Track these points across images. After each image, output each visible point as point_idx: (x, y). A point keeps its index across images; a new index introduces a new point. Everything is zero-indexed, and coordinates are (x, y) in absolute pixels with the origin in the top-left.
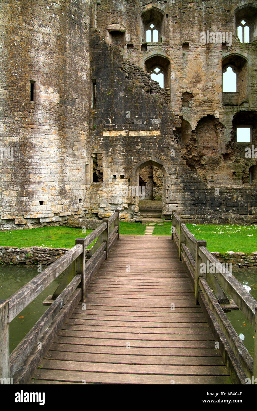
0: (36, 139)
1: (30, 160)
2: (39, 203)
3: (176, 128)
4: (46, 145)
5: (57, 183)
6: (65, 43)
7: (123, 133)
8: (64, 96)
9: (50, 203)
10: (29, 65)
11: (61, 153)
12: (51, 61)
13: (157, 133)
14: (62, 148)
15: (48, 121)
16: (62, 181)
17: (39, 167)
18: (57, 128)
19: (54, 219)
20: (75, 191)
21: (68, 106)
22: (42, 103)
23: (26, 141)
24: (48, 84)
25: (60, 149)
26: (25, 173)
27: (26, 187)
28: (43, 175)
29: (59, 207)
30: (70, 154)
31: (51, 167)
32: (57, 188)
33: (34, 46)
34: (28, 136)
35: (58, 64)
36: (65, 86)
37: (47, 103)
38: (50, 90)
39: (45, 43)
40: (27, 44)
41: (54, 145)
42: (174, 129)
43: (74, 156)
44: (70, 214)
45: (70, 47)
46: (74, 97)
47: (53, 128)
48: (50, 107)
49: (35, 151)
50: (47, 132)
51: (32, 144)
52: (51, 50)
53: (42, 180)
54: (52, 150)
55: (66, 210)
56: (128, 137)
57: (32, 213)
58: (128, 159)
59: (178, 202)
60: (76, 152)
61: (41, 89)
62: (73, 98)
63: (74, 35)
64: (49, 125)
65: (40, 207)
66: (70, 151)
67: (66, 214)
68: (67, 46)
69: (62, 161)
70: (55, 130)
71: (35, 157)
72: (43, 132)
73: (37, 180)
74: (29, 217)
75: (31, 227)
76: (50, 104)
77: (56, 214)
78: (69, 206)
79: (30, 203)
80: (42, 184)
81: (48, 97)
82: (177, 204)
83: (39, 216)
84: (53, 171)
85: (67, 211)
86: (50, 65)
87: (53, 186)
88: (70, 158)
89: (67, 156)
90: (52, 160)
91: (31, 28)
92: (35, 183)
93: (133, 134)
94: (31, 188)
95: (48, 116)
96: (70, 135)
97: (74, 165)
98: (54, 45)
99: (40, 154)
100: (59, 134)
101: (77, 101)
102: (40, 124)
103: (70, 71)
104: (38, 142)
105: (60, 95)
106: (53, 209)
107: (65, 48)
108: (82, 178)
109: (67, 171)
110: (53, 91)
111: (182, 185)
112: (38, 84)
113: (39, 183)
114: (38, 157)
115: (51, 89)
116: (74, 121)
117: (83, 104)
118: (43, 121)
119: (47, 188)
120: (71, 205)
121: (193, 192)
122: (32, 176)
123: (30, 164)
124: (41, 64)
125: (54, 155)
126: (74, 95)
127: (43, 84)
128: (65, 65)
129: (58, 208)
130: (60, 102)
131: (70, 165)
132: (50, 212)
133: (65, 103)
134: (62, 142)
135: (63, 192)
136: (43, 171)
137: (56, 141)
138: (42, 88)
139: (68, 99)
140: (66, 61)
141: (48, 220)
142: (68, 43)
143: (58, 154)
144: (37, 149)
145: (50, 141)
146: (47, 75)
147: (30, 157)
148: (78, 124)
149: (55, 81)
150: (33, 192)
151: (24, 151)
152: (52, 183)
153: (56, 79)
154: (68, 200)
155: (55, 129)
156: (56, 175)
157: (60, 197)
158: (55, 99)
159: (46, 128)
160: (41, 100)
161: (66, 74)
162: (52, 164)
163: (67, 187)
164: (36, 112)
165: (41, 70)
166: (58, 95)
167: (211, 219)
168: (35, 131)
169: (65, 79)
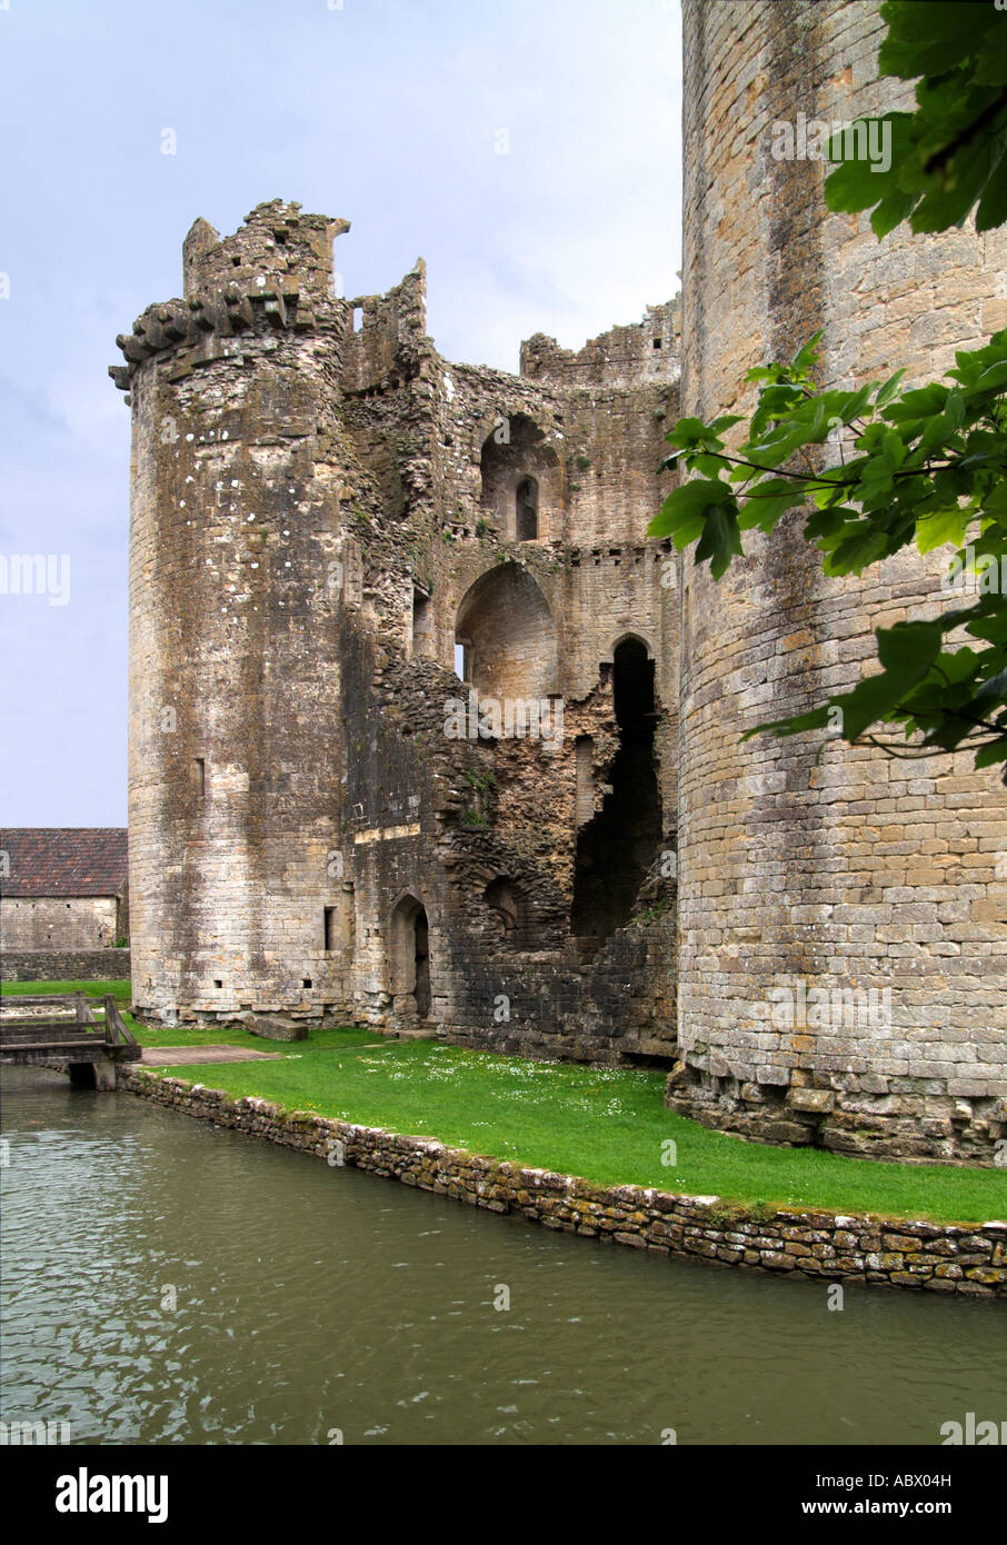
0: (208, 866)
1: (198, 906)
2: (213, 984)
3: (441, 812)
4: (222, 875)
5: (245, 947)
6: (261, 666)
7: (376, 835)
8: (259, 774)
9: (232, 986)
10: (194, 731)
11: (253, 888)
12: (231, 712)
13: (416, 830)
14: (256, 878)
15: (226, 829)
16: (257, 942)
17: (212, 918)
18: (245, 842)
19: (240, 1016)
20: (288, 963)
21: (269, 794)
22: (215, 796)
23: (191, 872)
24: (224, 759)
25: (252, 882)
26: (191, 930)
27: (193, 953)
28: (219, 932)
29: (247, 992)
30: (276, 889)
31: (234, 917)
32: (247, 957)
33: (201, 693)
34: (194, 862)
35: (244, 714)
36: (261, 754)
37: (224, 795)
38: (228, 770)
39: (218, 682)
40: (191, 693)
41: (238, 873)
42: (438, 816)
43: (287, 892)
44: (276, 1008)
45: (272, 670)
46: (284, 770)
47: (237, 841)
48: (228, 802)
49: (205, 888)
50: (224, 851)
51: (200, 875)
52: (231, 690)
53: (218, 940)
54: (235, 884)
55: (265, 1000)
56: (383, 844)
57: (202, 1001)
58: (382, 891)
59: (448, 993)
60: (289, 885)
61: (213, 772)
62: (281, 775)
63: (284, 641)
64: (229, 837)
65: (214, 992)
66: (274, 883)
67: (266, 1008)
68: (266, 672)
69: (257, 905)
70: (240, 844)
71: (205, 900)
72: (218, 852)
73: (210, 941)
74: (197, 1008)
75: (202, 1027)
76: (229, 796)
77: (245, 1007)
78: (274, 992)
79: (200, 983)
80: (218, 948)
81: (225, 784)
82: (446, 997)
83: (213, 1008)
84: (236, 924)
85: (270, 1003)
86: (228, 720)
87: (238, 953)
88: (275, 898)
89: (268, 894)
90: (234, 904)
91: (196, 660)
92: (206, 946)
93: (389, 836)
94: (201, 956)
95: (225, 819)
96: (276, 852)
97: (285, 910)
98: (234, 679)
99: (213, 892)
100: (249, 852)
101: (295, 777)
102: (212, 837)
103: (272, 721)
104: (210, 871)
105: (250, 775)
106: (239, 996)
107: (262, 676)
108: (313, 936)
109: (269, 923)
110: (234, 770)
111: (449, 951)
112: (208, 762)
113: (213, 946)
114: (211, 900)
115: (230, 768)
116: (286, 820)
117: (316, 781)
118: (217, 830)
119: (226, 956)
120: (279, 989)
121: (466, 968)
122: (201, 934)
123: (198, 912)
124: (212, 724)
125: (238, 893)
126: (285, 767)
127: (216, 761)
128: (260, 713)
129: (248, 995)
130: (250, 788)
131: (275, 910)
132: (232, 1001)
133: (261, 787)
134: (255, 866)
135: (258, 965)
136: (220, 925)
137: (242, 865)
138: (215, 768)
139: (269, 780)
140: (262, 703)
141: (230, 1017)
142: (267, 664)
143: (247, 891)
144: (208, 884)
145: (231, 867)
146: (223, 743)
147: (198, 900)
148: (299, 824)
149: (239, 749)
150: (203, 962)
151: (189, 888)
152: (235, 947)
153: (241, 745)
154: (271, 981)
155: (241, 841)
156: (243, 933)
157: (252, 974)
158: (239, 784)
159: (224, 843)
160: (214, 791)
161: (264, 729)
162: (235, 910)
163: (268, 955)
164: (204, 816)
165: (213, 734)
166: (246, 775)
167: (493, 1039)
168: (203, 851)
169: (261, 740)
